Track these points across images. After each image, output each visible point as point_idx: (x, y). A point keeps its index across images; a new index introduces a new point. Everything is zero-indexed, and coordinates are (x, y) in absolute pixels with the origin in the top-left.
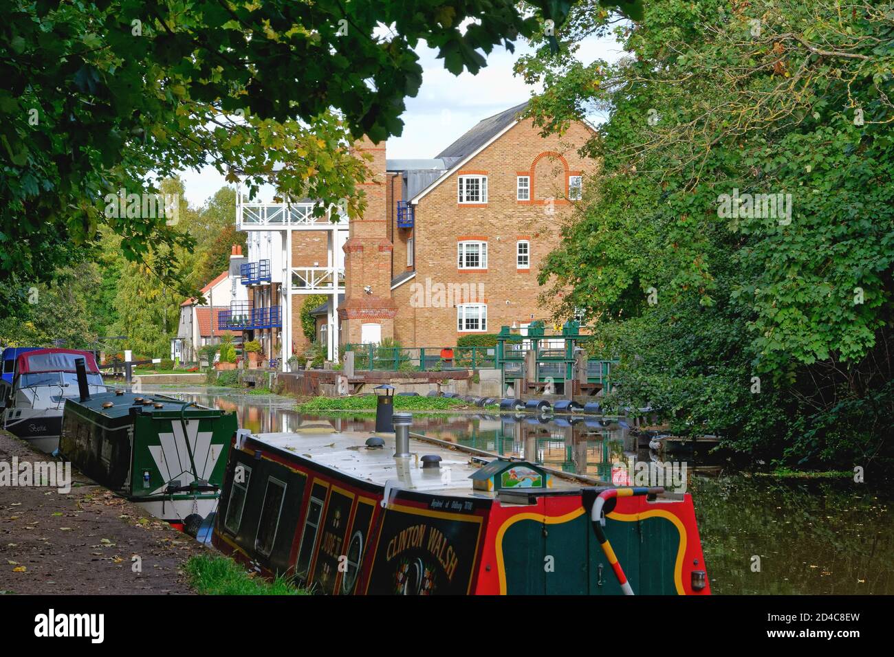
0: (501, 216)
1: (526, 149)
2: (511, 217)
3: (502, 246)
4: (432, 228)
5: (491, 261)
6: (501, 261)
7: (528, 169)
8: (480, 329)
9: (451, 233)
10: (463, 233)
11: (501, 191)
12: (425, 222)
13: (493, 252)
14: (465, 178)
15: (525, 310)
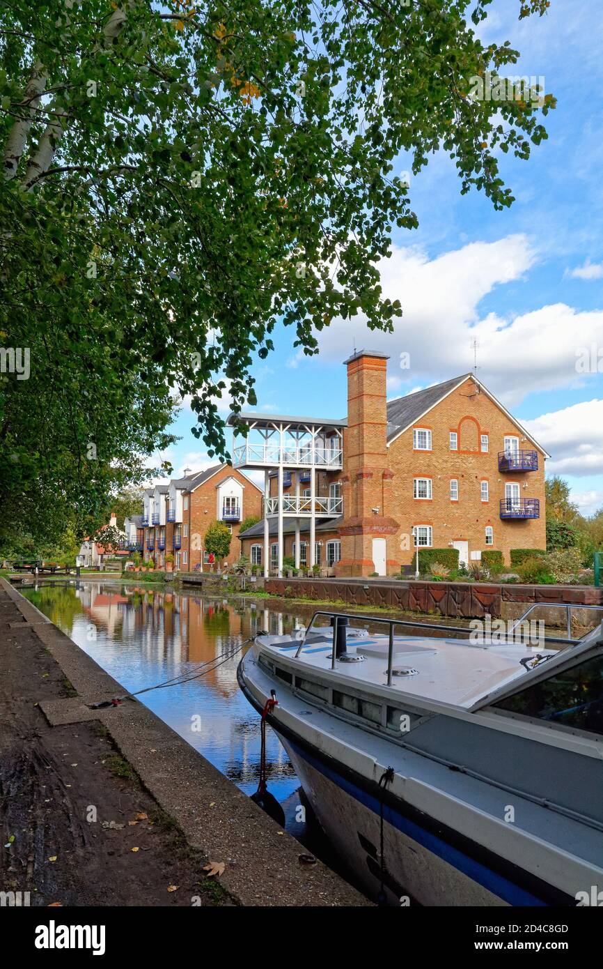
0: (440, 461)
1: (455, 413)
2: (446, 462)
3: (442, 483)
4: (396, 467)
5: (435, 493)
6: (441, 494)
7: (456, 427)
8: (428, 545)
9: (409, 471)
10: (417, 472)
11: (440, 442)
12: (392, 461)
13: (435, 486)
14: (417, 430)
15: (456, 531)
